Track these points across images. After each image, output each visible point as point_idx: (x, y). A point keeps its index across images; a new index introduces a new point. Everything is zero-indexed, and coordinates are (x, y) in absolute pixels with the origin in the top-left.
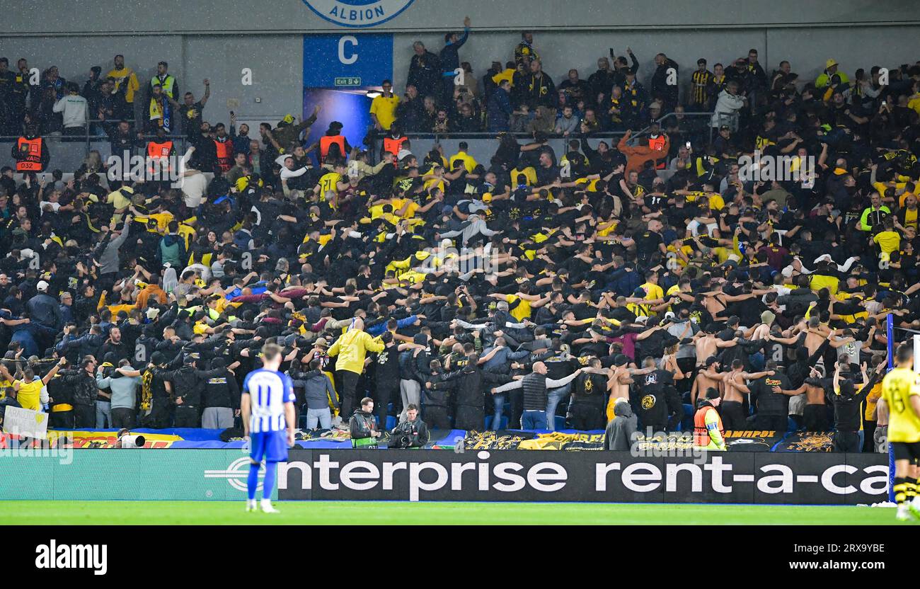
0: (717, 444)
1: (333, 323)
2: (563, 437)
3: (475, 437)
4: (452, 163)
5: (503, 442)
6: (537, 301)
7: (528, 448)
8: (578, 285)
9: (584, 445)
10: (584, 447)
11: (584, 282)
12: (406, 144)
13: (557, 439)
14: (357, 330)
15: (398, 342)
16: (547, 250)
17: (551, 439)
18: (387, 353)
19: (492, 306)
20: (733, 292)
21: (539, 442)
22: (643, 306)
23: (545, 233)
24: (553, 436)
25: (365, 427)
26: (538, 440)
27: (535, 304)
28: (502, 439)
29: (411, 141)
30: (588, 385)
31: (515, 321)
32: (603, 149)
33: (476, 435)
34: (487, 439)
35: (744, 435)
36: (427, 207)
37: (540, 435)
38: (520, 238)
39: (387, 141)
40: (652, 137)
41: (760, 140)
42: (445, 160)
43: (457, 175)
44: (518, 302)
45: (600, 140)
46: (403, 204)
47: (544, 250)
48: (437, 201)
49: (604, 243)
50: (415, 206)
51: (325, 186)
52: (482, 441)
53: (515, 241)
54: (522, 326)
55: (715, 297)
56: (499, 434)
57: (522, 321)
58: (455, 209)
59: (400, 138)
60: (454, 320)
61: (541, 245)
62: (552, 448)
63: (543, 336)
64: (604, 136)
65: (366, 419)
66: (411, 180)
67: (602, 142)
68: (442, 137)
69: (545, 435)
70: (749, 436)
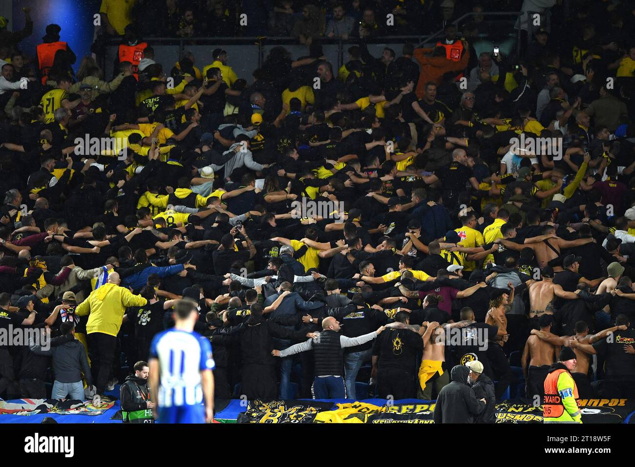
0: (572, 415)
1: (79, 272)
2: (368, 409)
3: (261, 408)
4: (205, 73)
5: (295, 414)
6: (326, 249)
7: (327, 421)
8: (375, 230)
9: (394, 416)
10: (395, 419)
11: (381, 227)
12: (147, 53)
13: (359, 411)
14: (112, 285)
15: (163, 298)
16: (333, 186)
17: (355, 411)
18: (150, 312)
19: (273, 252)
20: (567, 236)
21: (339, 415)
22: (457, 254)
23: (329, 167)
24: (355, 407)
25: (139, 397)
26: (337, 411)
27: (323, 254)
28: (293, 410)
29: (153, 47)
30: (397, 344)
31: (302, 273)
32: (388, 58)
33: (261, 405)
34: (276, 410)
35: (589, 404)
36: (183, 134)
37: (339, 405)
38: (300, 172)
39: (122, 48)
40: (448, 42)
41: (577, 51)
42: (197, 71)
43: (212, 90)
44: (304, 249)
45: (384, 45)
46: (152, 130)
47: (329, 187)
48: (194, 125)
49: (403, 179)
50: (168, 133)
51: (48, 106)
52: (268, 412)
53: (293, 175)
54: (310, 278)
55: (546, 241)
56: (289, 405)
57: (309, 273)
58: (217, 135)
59: (138, 44)
60: (228, 275)
61: (326, 181)
62: (355, 420)
63: (337, 291)
64: (387, 42)
65: (141, 387)
66: (157, 99)
67: (387, 49)
68: (188, 43)
69: (346, 405)
70: (595, 405)
